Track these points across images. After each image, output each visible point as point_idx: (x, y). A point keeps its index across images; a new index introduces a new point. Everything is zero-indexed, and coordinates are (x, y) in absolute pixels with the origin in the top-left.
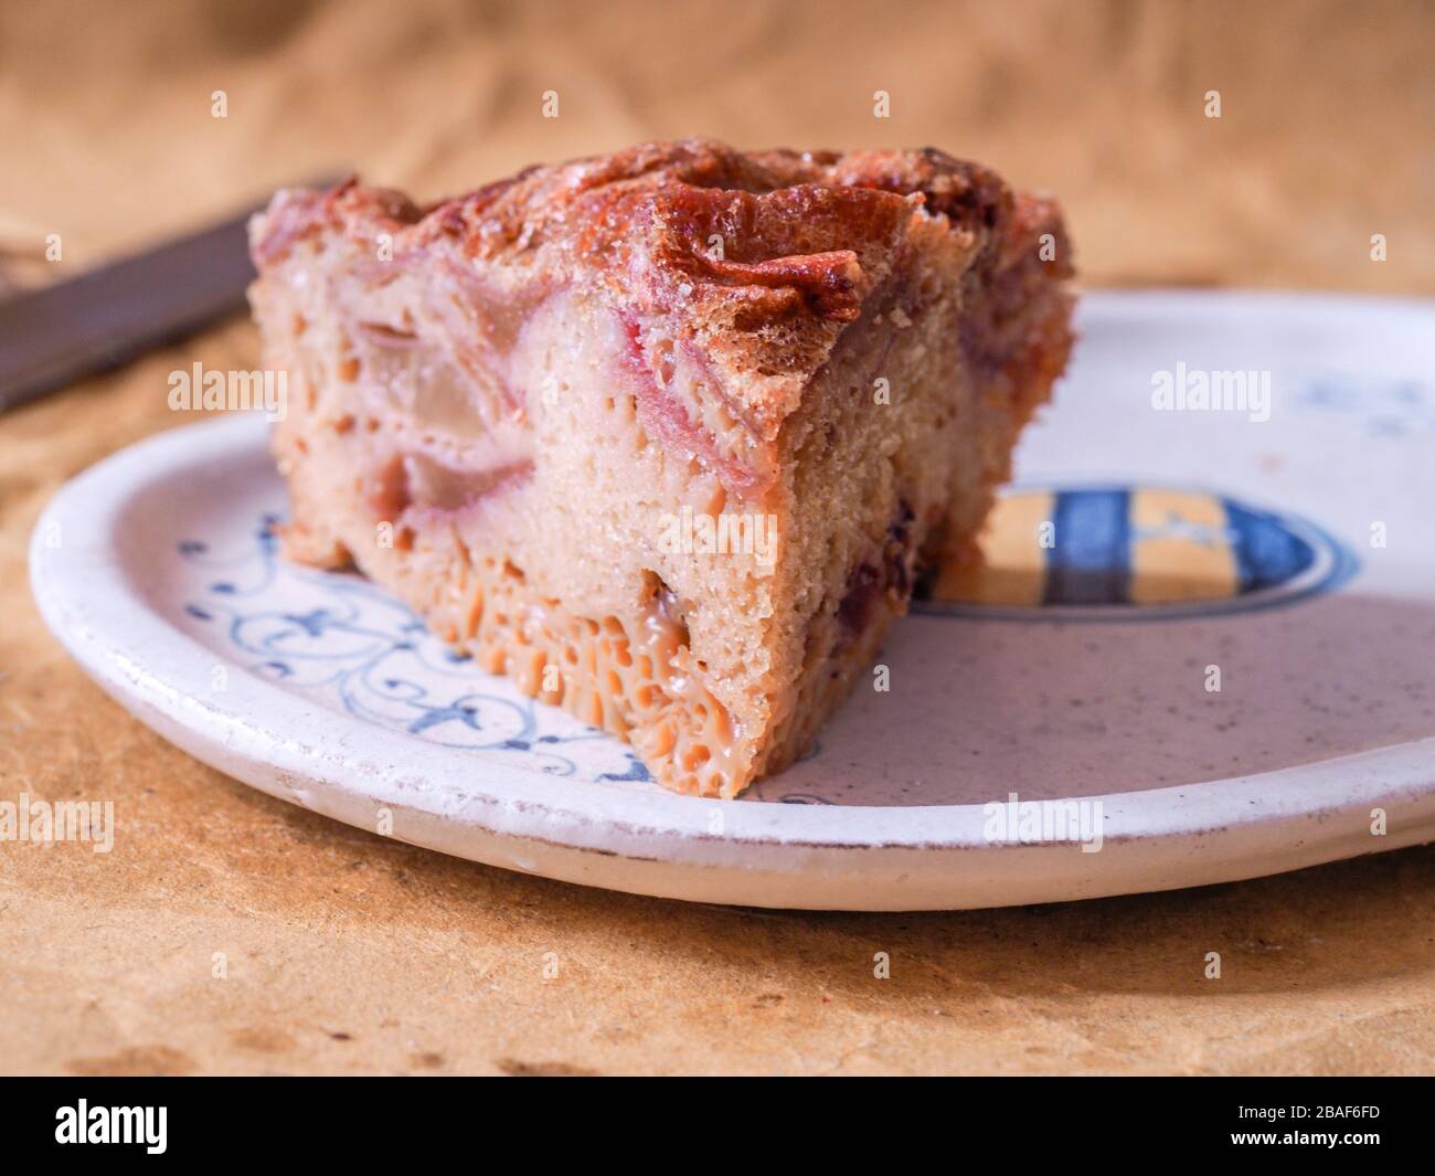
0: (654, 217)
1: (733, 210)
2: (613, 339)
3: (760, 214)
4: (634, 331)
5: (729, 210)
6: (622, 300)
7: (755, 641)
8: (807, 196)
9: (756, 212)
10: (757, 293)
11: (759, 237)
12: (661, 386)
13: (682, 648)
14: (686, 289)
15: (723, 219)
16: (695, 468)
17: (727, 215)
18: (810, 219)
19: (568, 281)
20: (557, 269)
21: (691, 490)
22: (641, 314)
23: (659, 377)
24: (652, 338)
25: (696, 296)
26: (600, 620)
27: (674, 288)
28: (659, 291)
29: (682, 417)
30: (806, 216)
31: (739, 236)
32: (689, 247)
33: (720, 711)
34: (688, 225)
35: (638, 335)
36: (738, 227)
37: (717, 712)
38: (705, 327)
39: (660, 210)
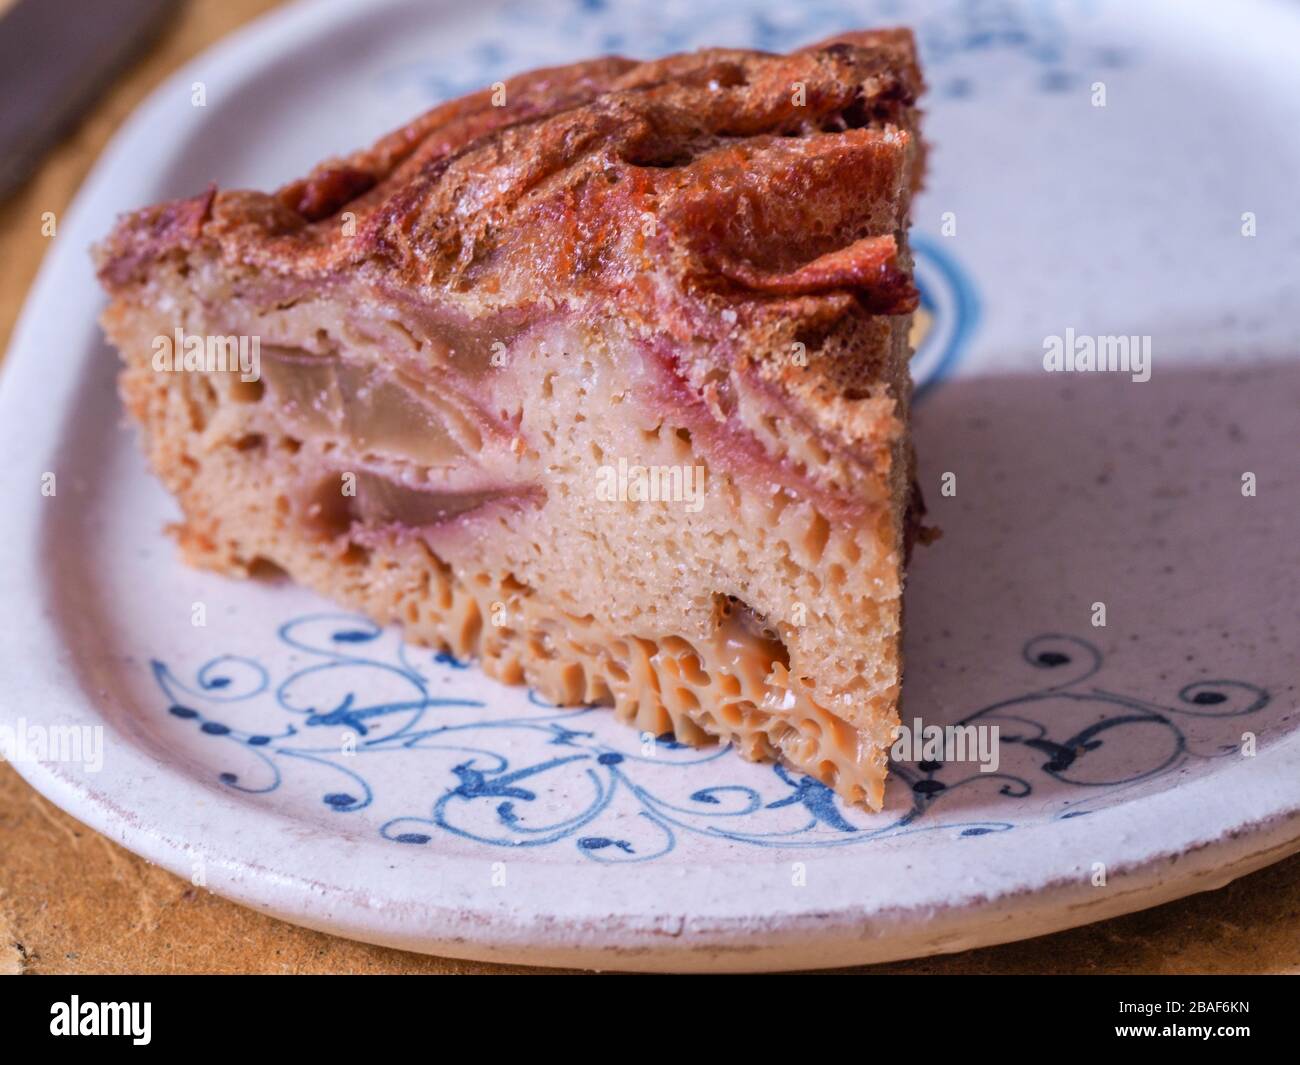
0: (672, 244)
1: (742, 210)
2: (641, 371)
3: (766, 207)
4: (673, 363)
5: (738, 213)
6: (645, 331)
7: (877, 658)
8: (804, 172)
9: (762, 205)
10: (810, 305)
11: (774, 232)
12: (721, 418)
13: (777, 665)
14: (730, 316)
15: (736, 224)
16: (783, 499)
17: (738, 219)
18: (814, 196)
19: (562, 308)
20: (542, 298)
21: (782, 523)
22: (674, 344)
23: (716, 411)
24: (698, 370)
25: (744, 322)
26: (658, 640)
27: (715, 316)
28: (698, 322)
29: (758, 449)
30: (810, 194)
31: (756, 236)
32: (718, 269)
33: (834, 723)
34: (709, 243)
35: (677, 367)
36: (753, 227)
37: (832, 726)
38: (768, 356)
39: (676, 234)
